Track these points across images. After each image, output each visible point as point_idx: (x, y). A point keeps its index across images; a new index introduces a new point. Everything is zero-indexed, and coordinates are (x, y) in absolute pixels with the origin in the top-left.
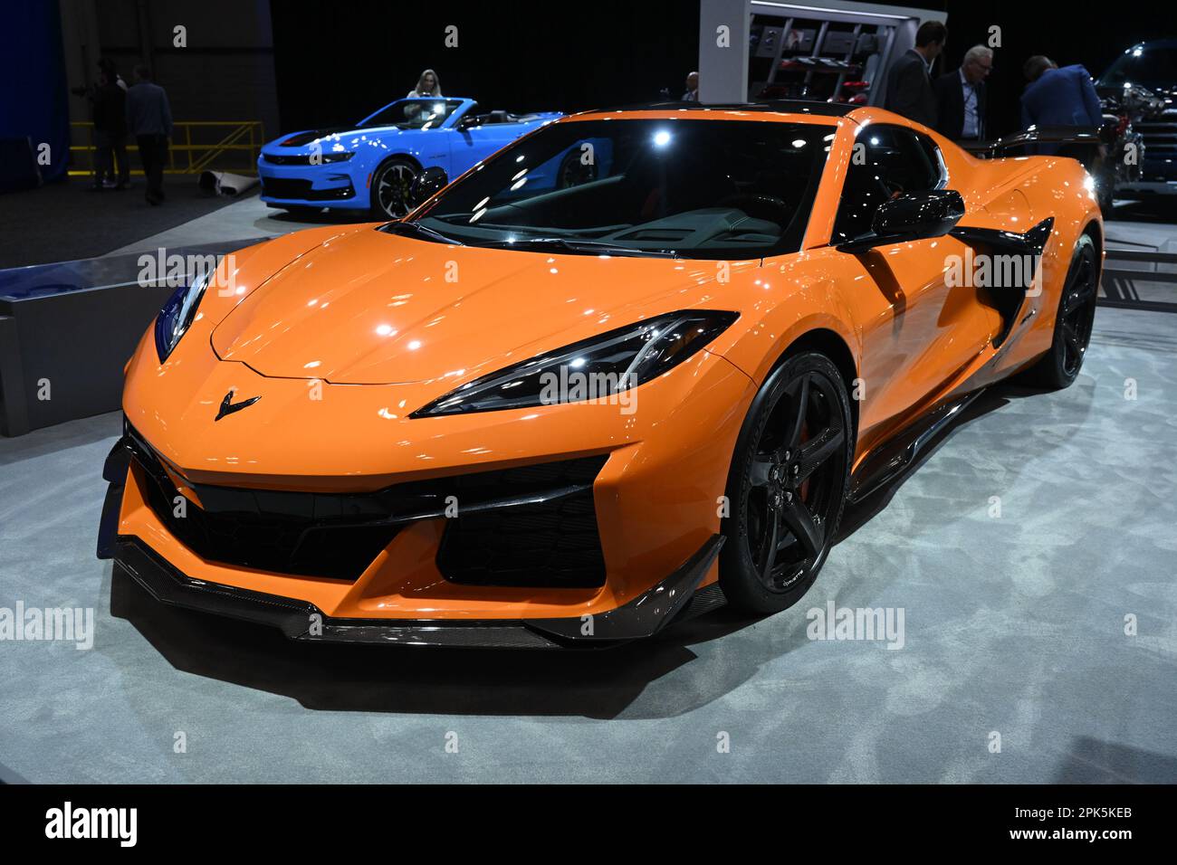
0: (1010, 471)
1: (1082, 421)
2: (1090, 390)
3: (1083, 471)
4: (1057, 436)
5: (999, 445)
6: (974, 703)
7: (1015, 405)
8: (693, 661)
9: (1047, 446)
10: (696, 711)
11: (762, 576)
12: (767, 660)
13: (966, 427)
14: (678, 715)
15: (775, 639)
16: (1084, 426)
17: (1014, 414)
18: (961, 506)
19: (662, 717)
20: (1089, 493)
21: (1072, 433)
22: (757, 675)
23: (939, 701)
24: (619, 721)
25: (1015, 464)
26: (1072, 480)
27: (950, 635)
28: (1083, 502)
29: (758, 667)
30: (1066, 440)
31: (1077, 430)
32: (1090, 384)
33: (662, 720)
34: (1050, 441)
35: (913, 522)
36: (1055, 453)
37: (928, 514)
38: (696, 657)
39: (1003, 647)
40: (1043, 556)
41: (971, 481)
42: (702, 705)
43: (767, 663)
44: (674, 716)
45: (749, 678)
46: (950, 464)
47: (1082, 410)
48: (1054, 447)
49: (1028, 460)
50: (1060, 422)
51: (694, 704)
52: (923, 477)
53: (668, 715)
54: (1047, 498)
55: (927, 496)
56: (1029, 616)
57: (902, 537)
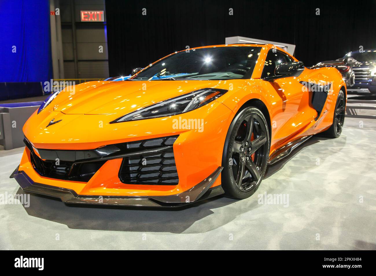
0: (322, 159)
1: (343, 146)
2: (345, 138)
3: (346, 159)
4: (336, 150)
5: (318, 152)
6: (316, 228)
7: (322, 142)
8: (212, 214)
9: (333, 152)
10: (212, 231)
11: (238, 185)
12: (239, 214)
13: (307, 148)
14: (205, 232)
15: (242, 207)
16: (344, 147)
17: (321, 145)
18: (307, 168)
19: (199, 233)
20: (348, 165)
21: (341, 149)
22: (235, 219)
23: (303, 228)
24: (183, 234)
25: (323, 157)
26: (343, 161)
27: (305, 206)
28: (347, 167)
29: (236, 216)
30: (339, 151)
31: (342, 148)
32: (345, 137)
33: (199, 234)
34: (334, 151)
35: (291, 173)
36: (336, 154)
37: (295, 171)
38: (214, 213)
39: (325, 210)
40: (336, 182)
41: (309, 161)
42: (214, 229)
43: (239, 215)
44: (204, 232)
45: (233, 220)
46: (302, 157)
47: (343, 143)
48: (335, 153)
49: (327, 156)
50: (337, 146)
51: (211, 229)
52: (294, 161)
53: (201, 232)
54: (335, 166)
55: (295, 166)
56: (334, 200)
57: (287, 177)
